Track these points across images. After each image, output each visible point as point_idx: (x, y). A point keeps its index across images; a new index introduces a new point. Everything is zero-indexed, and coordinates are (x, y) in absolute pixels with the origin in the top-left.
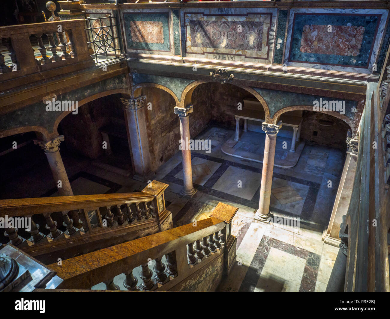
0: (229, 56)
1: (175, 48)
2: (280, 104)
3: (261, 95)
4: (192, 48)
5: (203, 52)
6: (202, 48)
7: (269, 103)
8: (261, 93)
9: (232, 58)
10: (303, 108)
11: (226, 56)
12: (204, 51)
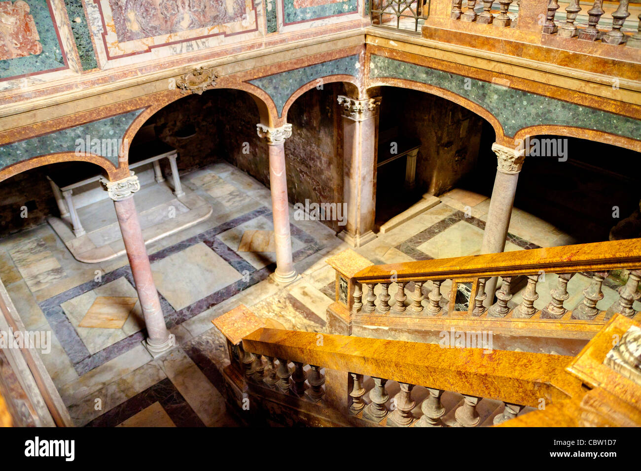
0: (198, 41)
1: (81, 56)
2: (287, 91)
3: (261, 89)
4: (122, 45)
5: (146, 48)
6: (144, 40)
7: (273, 96)
8: (261, 86)
9: (204, 42)
10: (312, 85)
11: (194, 42)
12: (150, 45)
